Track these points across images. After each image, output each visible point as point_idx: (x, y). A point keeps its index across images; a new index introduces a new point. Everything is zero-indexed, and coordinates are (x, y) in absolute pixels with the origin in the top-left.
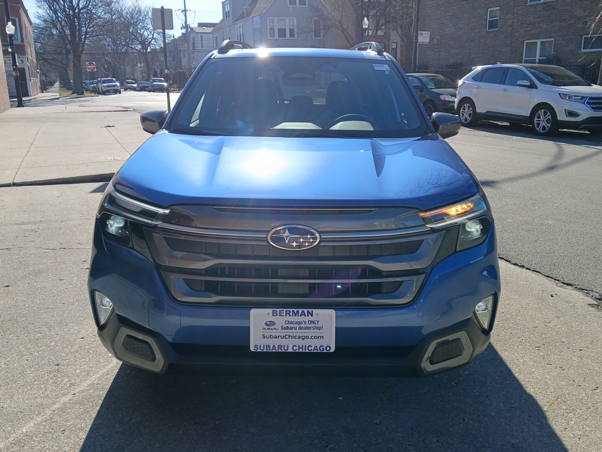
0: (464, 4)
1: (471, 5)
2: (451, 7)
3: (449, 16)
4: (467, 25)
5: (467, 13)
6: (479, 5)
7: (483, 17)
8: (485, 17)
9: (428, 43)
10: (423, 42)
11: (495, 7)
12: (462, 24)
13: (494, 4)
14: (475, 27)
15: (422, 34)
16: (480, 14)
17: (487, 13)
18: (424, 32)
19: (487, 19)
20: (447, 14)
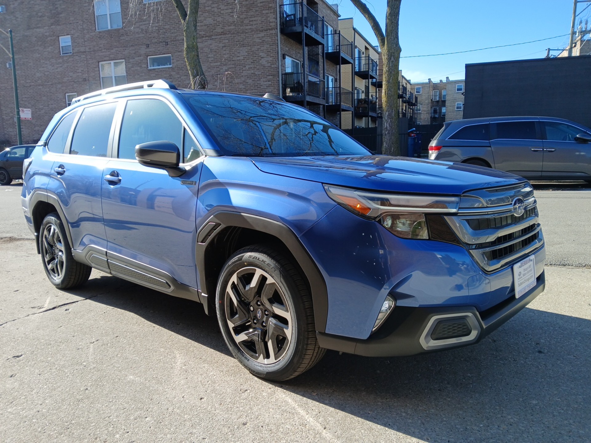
0: (40, 89)
2: (27, 90)
4: (47, 106)
5: (45, 96)
6: (56, 90)
7: (62, 100)
8: (64, 100)
10: (25, 118)
11: (72, 92)
14: (55, 108)
15: (23, 111)
16: (59, 98)
17: (66, 97)
18: (25, 109)
19: (66, 102)
20: (25, 96)
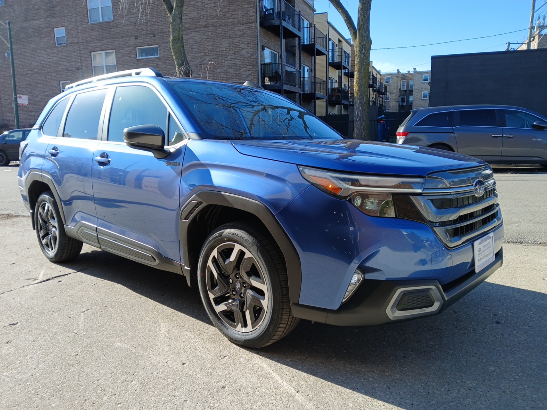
0: (37, 77)
1: (44, 77)
2: (24, 78)
3: (23, 85)
4: (43, 93)
5: (41, 83)
6: (51, 78)
8: (59, 88)
9: (27, 104)
10: (22, 104)
12: (38, 92)
13: (65, 79)
14: (51, 95)
15: (20, 97)
16: (54, 85)
17: (60, 85)
18: (22, 96)
19: (60, 89)
20: (22, 84)
